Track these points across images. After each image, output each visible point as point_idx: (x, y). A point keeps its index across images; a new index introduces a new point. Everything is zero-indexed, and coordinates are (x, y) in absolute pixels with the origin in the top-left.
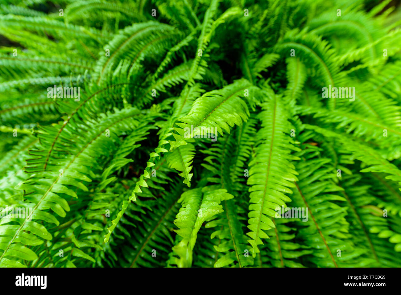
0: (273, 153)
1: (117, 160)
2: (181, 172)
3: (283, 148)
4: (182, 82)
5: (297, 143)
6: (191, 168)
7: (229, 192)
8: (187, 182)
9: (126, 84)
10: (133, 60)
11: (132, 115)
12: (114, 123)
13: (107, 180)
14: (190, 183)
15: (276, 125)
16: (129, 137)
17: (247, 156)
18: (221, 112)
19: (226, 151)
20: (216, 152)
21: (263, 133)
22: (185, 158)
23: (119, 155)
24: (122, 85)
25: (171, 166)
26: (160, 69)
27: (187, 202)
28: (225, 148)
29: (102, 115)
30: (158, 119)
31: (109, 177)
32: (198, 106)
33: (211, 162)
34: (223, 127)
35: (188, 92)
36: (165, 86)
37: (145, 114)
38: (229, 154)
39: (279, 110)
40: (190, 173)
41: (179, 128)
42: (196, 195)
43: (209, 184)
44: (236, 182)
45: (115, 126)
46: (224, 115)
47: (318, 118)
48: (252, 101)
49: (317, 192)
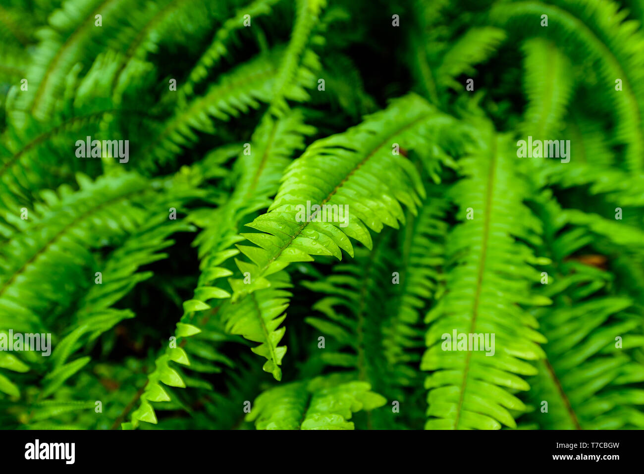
0: (485, 289)
1: (91, 315)
2: (257, 344)
3: (508, 276)
4: (255, 105)
5: (544, 261)
6: (281, 333)
7: (378, 388)
8: (273, 369)
9: (110, 111)
10: (127, 52)
11: (127, 194)
12: (81, 218)
13: (66, 367)
14: (279, 370)
15: (492, 216)
16: (119, 253)
17: (425, 293)
18: (351, 196)
19: (370, 282)
20: (346, 286)
21: (461, 237)
22: (268, 308)
23: (94, 301)
24: (99, 116)
25: (231, 328)
26: (199, 73)
27: (270, 417)
28: (369, 275)
29: (48, 195)
30: (194, 204)
31: (71, 359)
32: (296, 183)
33: (331, 313)
34: (354, 236)
35: (272, 133)
36: (212, 117)
37: (161, 191)
38: (379, 291)
39: (502, 176)
40: (280, 344)
41: (251, 247)
42: (292, 400)
43: (328, 370)
44: (400, 363)
45: (84, 224)
46: (357, 204)
47: (601, 196)
48: (430, 158)
49: (599, 384)
